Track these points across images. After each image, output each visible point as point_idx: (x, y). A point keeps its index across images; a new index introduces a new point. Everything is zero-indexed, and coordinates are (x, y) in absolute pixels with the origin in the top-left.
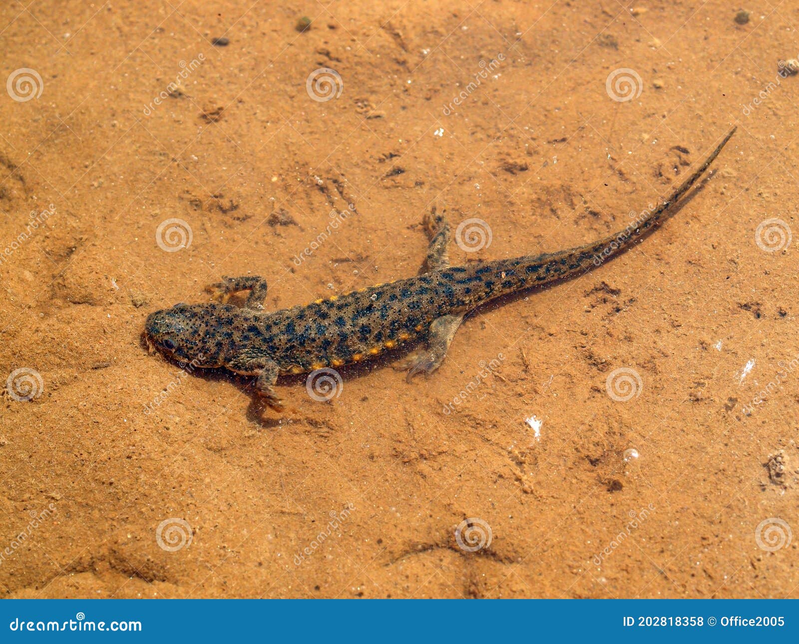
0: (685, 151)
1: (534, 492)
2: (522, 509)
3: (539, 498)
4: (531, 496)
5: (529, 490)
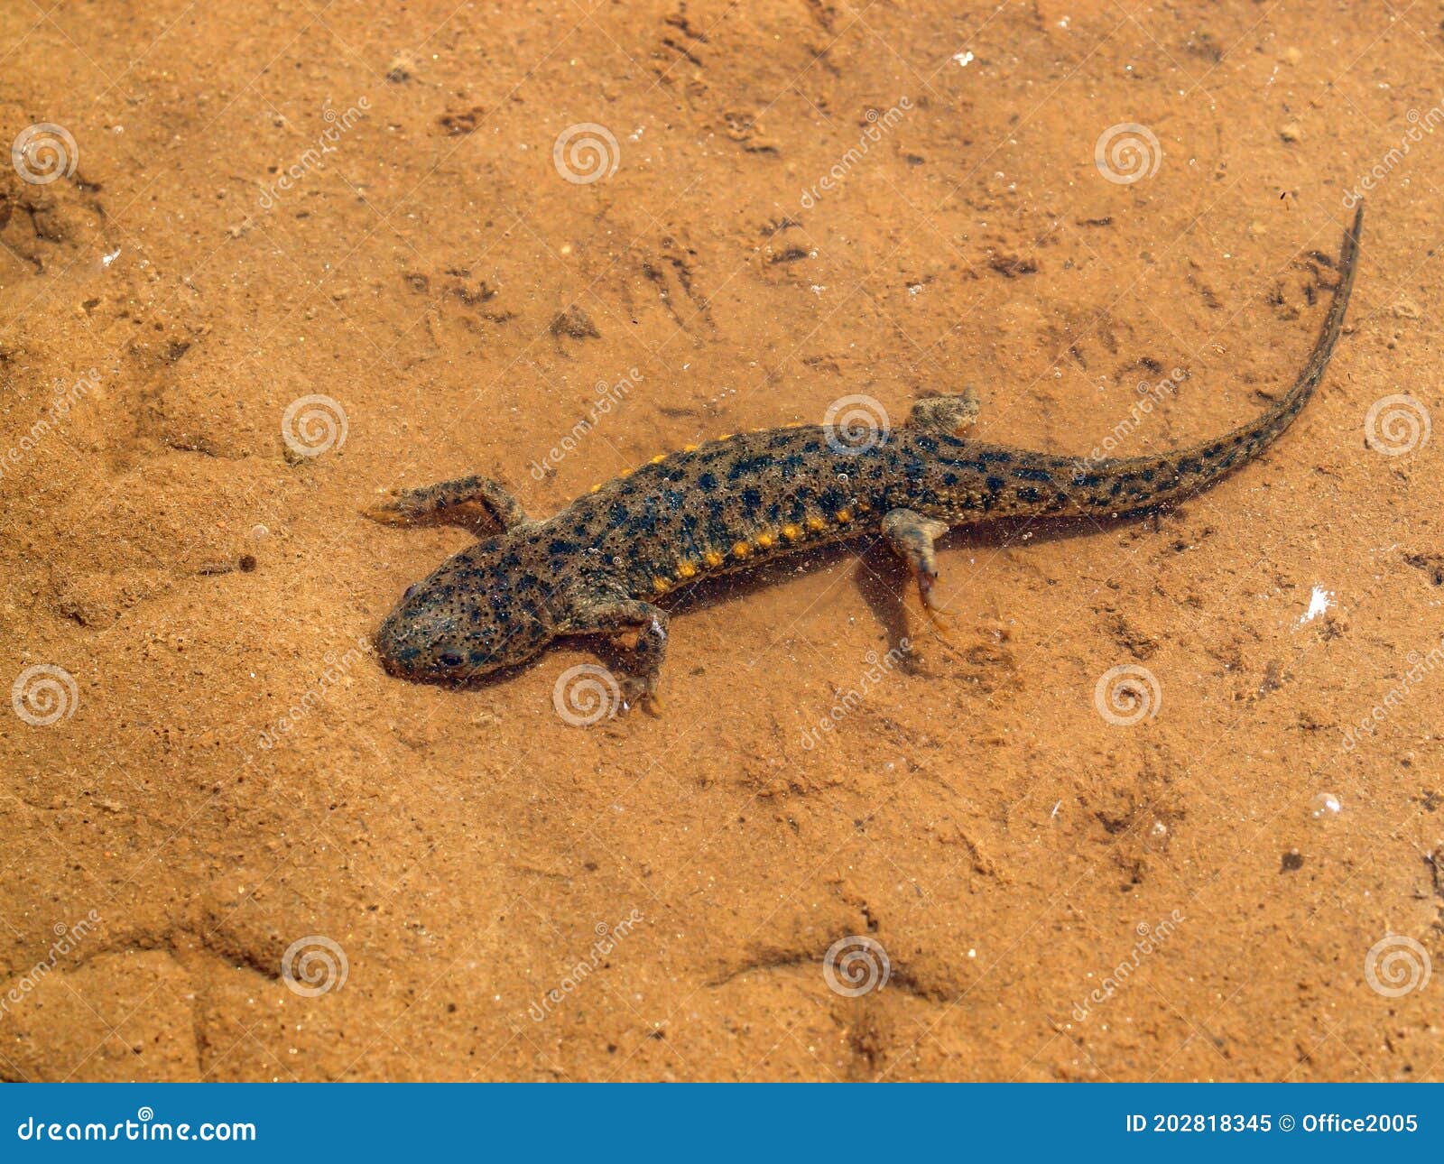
1: (996, 872)
2: (970, 902)
3: (1005, 885)
4: (990, 879)
5: (987, 868)
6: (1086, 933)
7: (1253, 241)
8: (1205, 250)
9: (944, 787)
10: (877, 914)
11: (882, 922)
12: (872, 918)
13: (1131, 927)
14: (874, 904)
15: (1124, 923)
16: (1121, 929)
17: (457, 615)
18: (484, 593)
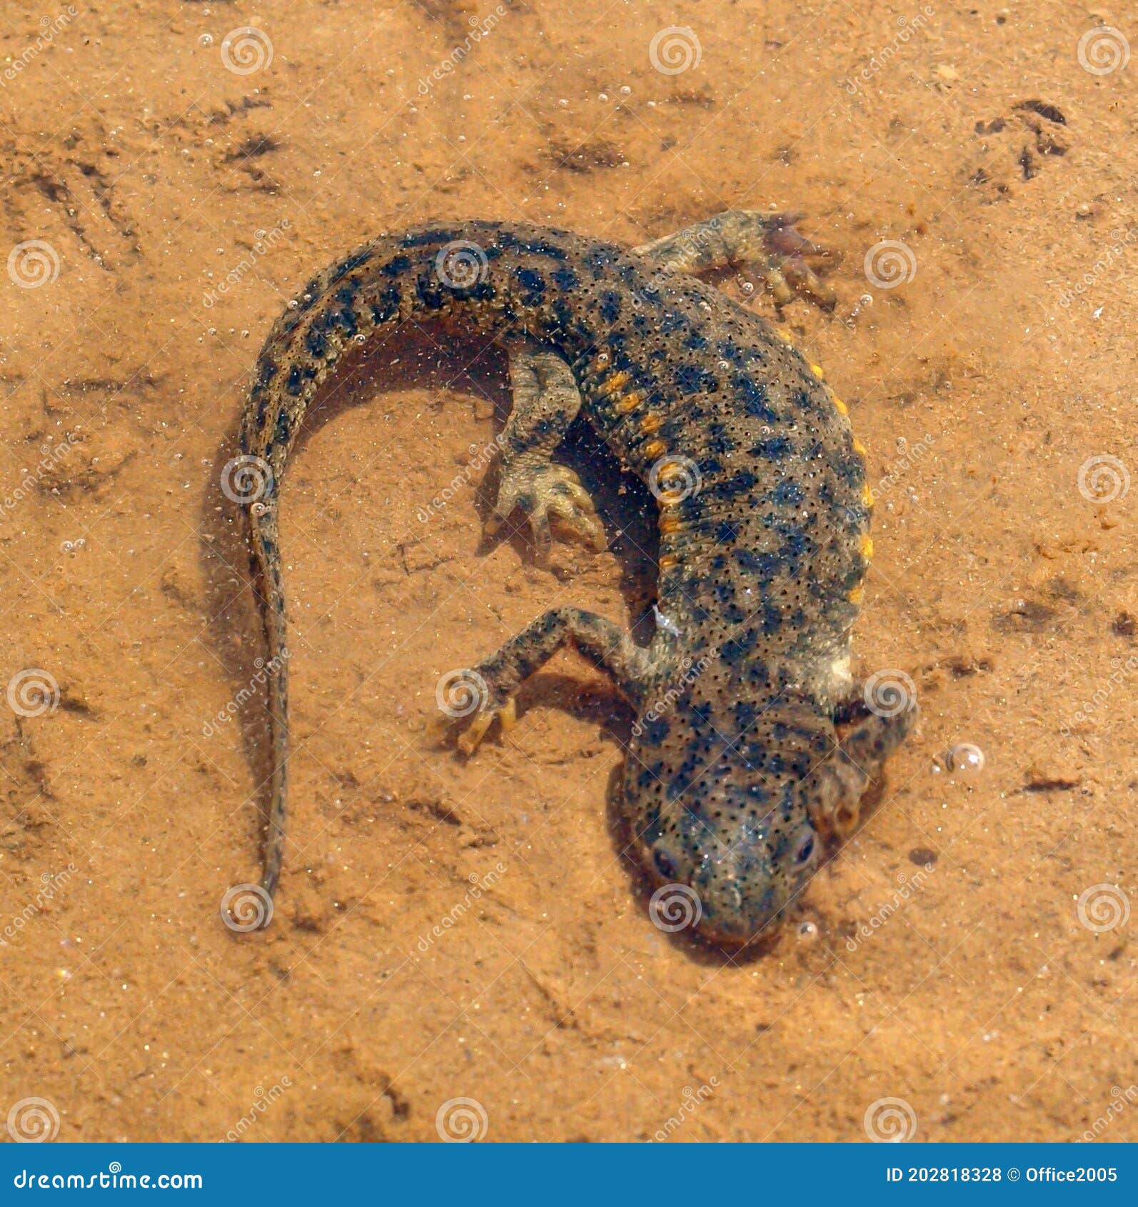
0: (1054, 115)
1: (581, 1023)
2: (545, 1068)
3: (595, 1042)
4: (573, 1033)
5: (568, 1019)
6: (716, 1102)
7: (939, 90)
8: (870, 109)
9: (501, 905)
10: (406, 1094)
11: (415, 1107)
12: (401, 1100)
13: (780, 1091)
14: (400, 1078)
15: (772, 1086)
16: (767, 1095)
17: (744, 816)
18: (728, 770)
